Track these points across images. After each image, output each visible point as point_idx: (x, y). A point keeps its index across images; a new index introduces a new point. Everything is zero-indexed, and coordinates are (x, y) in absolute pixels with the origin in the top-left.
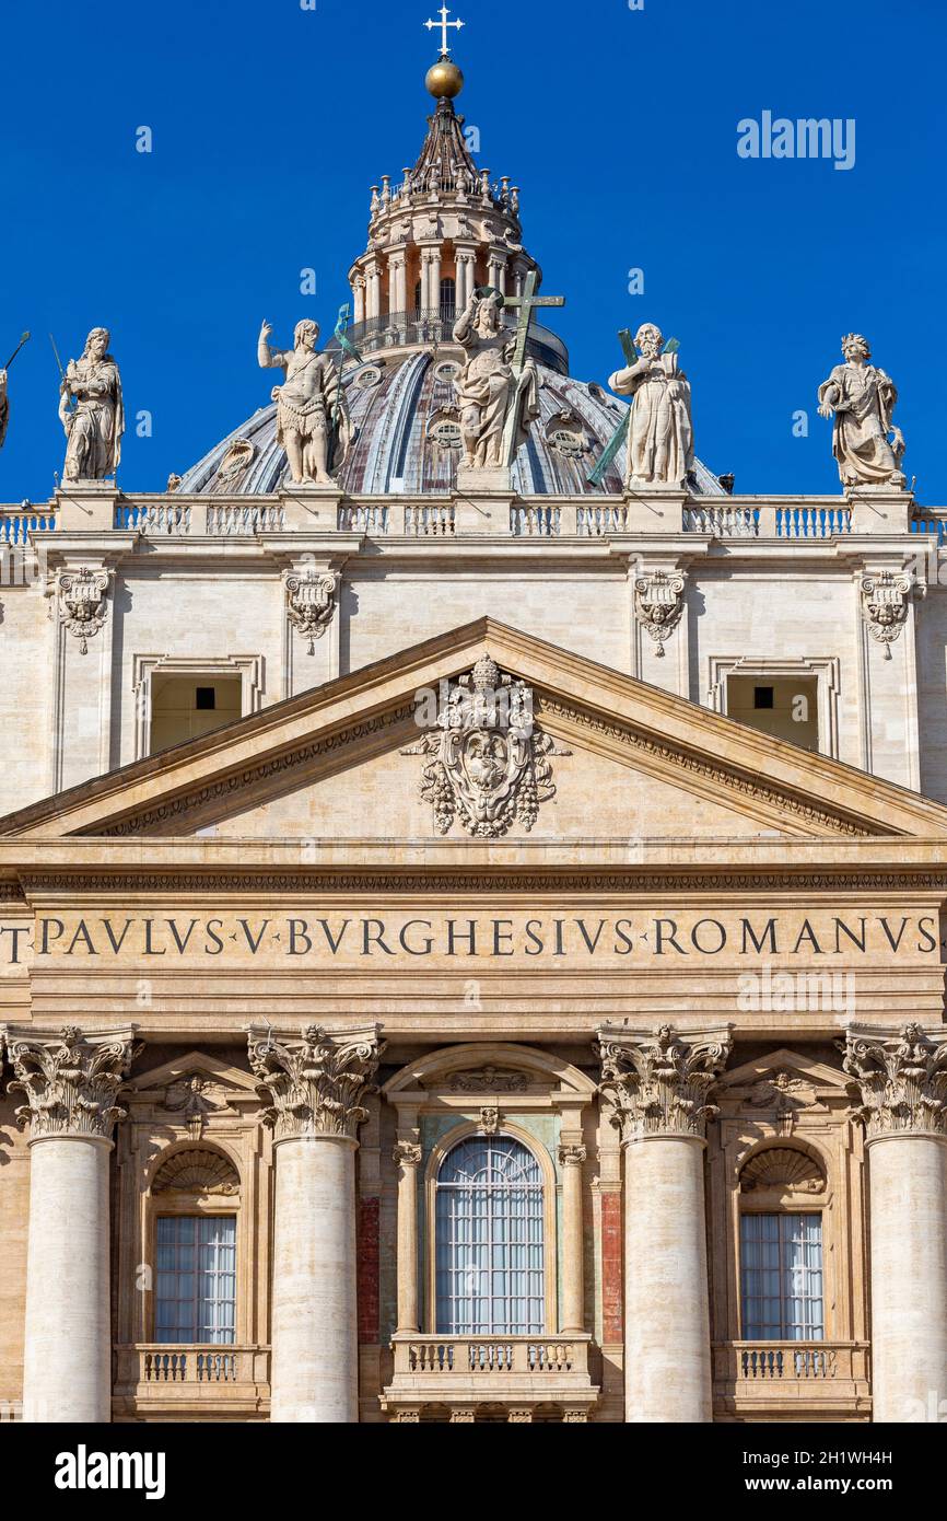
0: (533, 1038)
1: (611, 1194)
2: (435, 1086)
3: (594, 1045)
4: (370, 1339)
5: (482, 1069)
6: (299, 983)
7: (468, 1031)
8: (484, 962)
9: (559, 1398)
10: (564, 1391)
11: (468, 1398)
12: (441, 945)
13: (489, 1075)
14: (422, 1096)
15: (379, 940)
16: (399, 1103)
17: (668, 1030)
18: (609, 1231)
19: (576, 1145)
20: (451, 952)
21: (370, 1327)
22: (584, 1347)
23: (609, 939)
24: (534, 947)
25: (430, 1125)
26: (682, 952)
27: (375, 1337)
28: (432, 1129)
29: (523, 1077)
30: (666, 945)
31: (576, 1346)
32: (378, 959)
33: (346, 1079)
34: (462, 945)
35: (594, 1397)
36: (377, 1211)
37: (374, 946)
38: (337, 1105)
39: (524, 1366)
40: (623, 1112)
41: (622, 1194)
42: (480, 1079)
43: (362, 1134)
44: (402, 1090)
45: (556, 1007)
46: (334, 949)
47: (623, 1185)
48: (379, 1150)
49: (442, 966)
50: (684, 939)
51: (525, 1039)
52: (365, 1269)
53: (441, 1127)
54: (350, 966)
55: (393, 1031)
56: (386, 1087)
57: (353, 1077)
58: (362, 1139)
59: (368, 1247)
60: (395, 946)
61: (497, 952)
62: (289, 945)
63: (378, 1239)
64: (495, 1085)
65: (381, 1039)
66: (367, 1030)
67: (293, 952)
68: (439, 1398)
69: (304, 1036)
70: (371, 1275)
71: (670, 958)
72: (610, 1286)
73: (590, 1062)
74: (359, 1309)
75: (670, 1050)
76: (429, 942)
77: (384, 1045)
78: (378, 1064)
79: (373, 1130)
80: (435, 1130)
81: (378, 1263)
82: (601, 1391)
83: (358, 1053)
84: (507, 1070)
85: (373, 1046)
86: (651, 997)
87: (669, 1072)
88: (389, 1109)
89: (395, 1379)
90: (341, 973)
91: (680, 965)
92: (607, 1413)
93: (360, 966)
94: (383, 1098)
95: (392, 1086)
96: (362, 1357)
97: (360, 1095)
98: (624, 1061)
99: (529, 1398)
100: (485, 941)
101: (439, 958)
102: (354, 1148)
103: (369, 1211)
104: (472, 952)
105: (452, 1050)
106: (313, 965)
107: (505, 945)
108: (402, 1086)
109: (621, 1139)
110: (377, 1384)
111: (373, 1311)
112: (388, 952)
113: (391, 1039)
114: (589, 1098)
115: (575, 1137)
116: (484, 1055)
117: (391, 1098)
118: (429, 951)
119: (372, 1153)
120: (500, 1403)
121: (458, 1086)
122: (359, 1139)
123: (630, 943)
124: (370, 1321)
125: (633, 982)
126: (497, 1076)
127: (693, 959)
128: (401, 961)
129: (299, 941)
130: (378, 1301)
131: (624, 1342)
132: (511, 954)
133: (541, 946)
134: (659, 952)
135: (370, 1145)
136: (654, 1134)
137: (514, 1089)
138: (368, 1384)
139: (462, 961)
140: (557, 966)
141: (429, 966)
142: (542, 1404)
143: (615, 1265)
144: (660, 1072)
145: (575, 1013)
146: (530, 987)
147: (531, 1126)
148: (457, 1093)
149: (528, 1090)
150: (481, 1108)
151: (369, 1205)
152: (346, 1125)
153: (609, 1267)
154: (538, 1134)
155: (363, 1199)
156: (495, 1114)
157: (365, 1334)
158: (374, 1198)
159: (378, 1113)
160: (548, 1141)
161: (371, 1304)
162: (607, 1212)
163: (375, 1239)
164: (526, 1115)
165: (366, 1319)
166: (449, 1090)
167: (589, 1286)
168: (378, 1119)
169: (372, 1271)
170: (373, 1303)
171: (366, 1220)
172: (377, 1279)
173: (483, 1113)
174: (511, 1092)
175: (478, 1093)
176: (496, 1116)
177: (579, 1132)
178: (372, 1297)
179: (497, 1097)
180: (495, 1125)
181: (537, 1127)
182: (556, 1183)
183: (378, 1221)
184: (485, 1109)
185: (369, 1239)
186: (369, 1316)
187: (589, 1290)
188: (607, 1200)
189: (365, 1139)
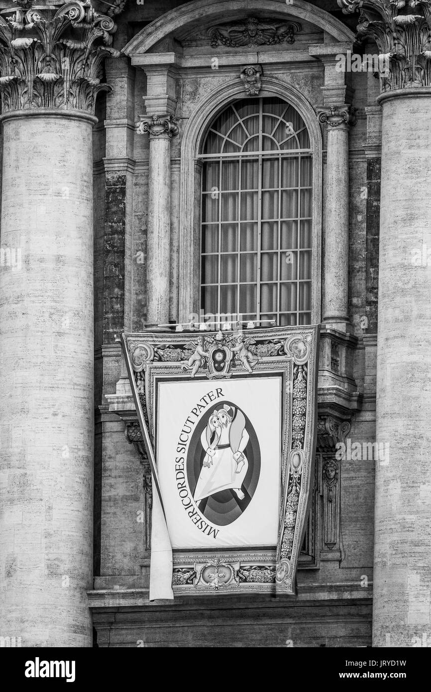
1: (377, 160)
2: (194, 43)
5: (241, 22)
13: (251, 26)
14: (169, 58)
16: (146, 66)
18: (375, 204)
19: (338, 105)
21: (115, 324)
25: (189, 88)
28: (191, 94)
36: (123, 192)
42: (242, 32)
43: (108, 104)
44: (147, 52)
48: (128, 121)
53: (201, 90)
56: (128, 50)
58: (108, 109)
59: (113, 233)
63: (124, 224)
64: (260, 39)
70: (115, 266)
79: (119, 100)
80: (194, 94)
81: (123, 252)
84: (270, 21)
89: (119, 385)
94: (127, 61)
95: (136, 49)
96: (104, 359)
103: (115, 192)
108: (147, 48)
111: (117, 307)
115: (337, 95)
117: (137, 61)
119: (118, 126)
121: (219, 42)
124: (113, 318)
126: (260, 27)
130: (123, 295)
135: (116, 115)
137: (280, 42)
147: (298, 84)
148: (218, 50)
149: (296, 42)
150: (241, 67)
151: (114, 185)
152: (71, 99)
153: (374, 245)
154: (306, 93)
155: (108, 179)
156: (256, 72)
157: (109, 333)
158: (120, 177)
159: (126, 79)
160: (316, 101)
161: (115, 298)
162: (373, 181)
163: (121, 224)
164: (293, 71)
165: (110, 315)
166: (209, 47)
167: (358, 267)
168: (126, 86)
169: (117, 261)
170: (117, 298)
171: (111, 202)
172: (122, 269)
173: (244, 72)
174: (277, 46)
175: (240, 49)
176: (258, 75)
177: (343, 89)
178: (116, 290)
179: (258, 53)
180: (259, 85)
181: (306, 85)
182: (323, 150)
183: (124, 204)
184: (245, 67)
185: (113, 224)
186: (113, 312)
187: (358, 271)
188: (373, 167)
189: (111, 109)
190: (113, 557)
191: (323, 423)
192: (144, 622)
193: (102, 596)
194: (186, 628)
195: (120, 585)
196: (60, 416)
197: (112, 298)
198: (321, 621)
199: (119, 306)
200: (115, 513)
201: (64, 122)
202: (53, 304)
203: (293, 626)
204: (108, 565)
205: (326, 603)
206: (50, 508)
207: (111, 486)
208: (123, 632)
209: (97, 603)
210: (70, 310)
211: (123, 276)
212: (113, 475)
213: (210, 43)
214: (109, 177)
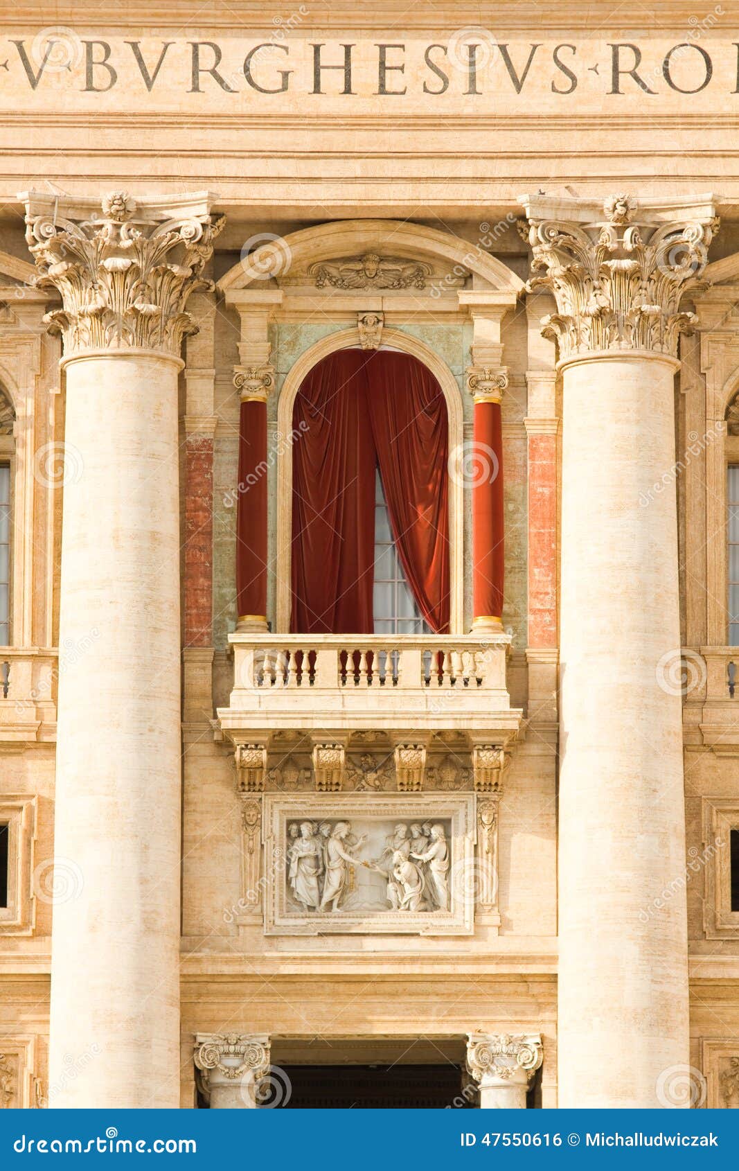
0: (434, 214)
1: (543, 437)
2: (294, 281)
3: (520, 224)
4: (200, 640)
5: (361, 258)
6: (98, 132)
7: (339, 203)
8: (364, 103)
9: (463, 725)
10: (472, 716)
11: (338, 725)
12: (302, 80)
13: (372, 266)
14: (275, 296)
15: (214, 72)
16: (242, 305)
17: (625, 205)
18: (540, 490)
19: (493, 366)
20: (317, 90)
21: (200, 622)
22: (501, 655)
23: (543, 72)
24: (436, 83)
25: (287, 337)
26: (649, 92)
27: (206, 639)
28: (289, 343)
29: (420, 270)
30: (625, 80)
31: (489, 653)
32: (212, 99)
33: (166, 271)
34: (333, 80)
35: (514, 725)
36: (209, 459)
37: (206, 79)
38: (153, 308)
39: (417, 680)
40: (561, 322)
41: (558, 436)
42: (358, 271)
43: (188, 350)
44: (246, 288)
45: (466, 169)
46: (149, 84)
47: (560, 424)
48: (213, 372)
49: (305, 110)
50: (651, 71)
51: (422, 215)
52: (192, 540)
53: (302, 340)
54: (173, 108)
55: (232, 203)
56: (223, 284)
57: (176, 269)
58: (189, 356)
59: (196, 510)
60: (239, 82)
61: (382, 90)
62: (83, 77)
63: (211, 498)
64: (381, 281)
65: (216, 215)
66: (196, 203)
67: (90, 88)
68: (298, 725)
69: (105, 209)
70: (200, 550)
71: (631, 100)
72: (541, 566)
73: (514, 248)
74: (183, 597)
75: (628, 233)
76: (285, 75)
77: (220, 222)
78: (211, 250)
79: (204, 344)
80: (293, 344)
81: (210, 533)
82: (525, 715)
83: (183, 235)
84: (397, 260)
85: (204, 226)
86: (603, 155)
87: (627, 264)
88: (229, 314)
89: (233, 697)
90: (160, 119)
91: (644, 110)
92: (535, 746)
93: (187, 109)
94: (219, 297)
95: (231, 284)
96: (187, 665)
97: (186, 294)
98: (562, 247)
99: (422, 725)
100: (366, 74)
101: (299, 100)
102: (176, 371)
103: (198, 459)
104: (348, 90)
105: (317, 231)
106: (119, 108)
107: (394, 81)
108: (246, 283)
109: (557, 359)
110: (208, 703)
111: (203, 601)
112: (227, 88)
113: (231, 215)
114: (512, 300)
115: (492, 355)
116: (363, 236)
117: (231, 298)
118: (285, 88)
119: (202, 376)
120: (382, 732)
121: (327, 282)
122: (184, 356)
123: (574, 78)
124: (198, 615)
125: (577, 135)
126: (382, 266)
127: (665, 102)
128: (247, 102)
129: (98, 70)
130: (210, 586)
131: (558, 647)
132: (403, 93)
133: (446, 81)
134: (616, 90)
135: (200, 364)
136: (605, 353)
137: (407, 286)
138: (194, 704)
139: (332, 102)
140: (468, 111)
141: (286, 110)
142: (440, 733)
143: (546, 538)
144: (613, 264)
145: (493, 179)
146: (428, 140)
147: (430, 340)
148: (325, 291)
149: (426, 288)
150: (360, 314)
151: (198, 450)
152: (165, 338)
153: (539, 541)
154: (441, 351)
155: (190, 442)
156: (379, 321)
157: (191, 633)
158: (205, 441)
159: (212, 320)
160: (454, 361)
161: (200, 590)
162: (537, 462)
163: (207, 499)
164: (423, 323)
165: (194, 611)
166: (314, 288)
167: (509, 567)
168: (212, 328)
169: (202, 544)
170: (203, 590)
171: (194, 471)
172: (209, 555)
173: (363, 321)
174: (402, 291)
175: (355, 292)
176: (381, 324)
177: (499, 348)
178: (201, 580)
179: (382, 297)
180: (379, 337)
181: (439, 340)
182: (464, 421)
183: (211, 473)
184: (365, 314)
185: (197, 498)
186: (197, 607)
187: (510, 572)
188: (537, 445)
189: (193, 356)
190: (200, 912)
191: (495, 754)
192: (244, 995)
193: (198, 961)
194: (298, 1005)
195: (210, 948)
196: (156, 733)
197: (196, 590)
198: (476, 1001)
199: (205, 600)
200: (201, 858)
201: (158, 366)
202: (149, 592)
203: (438, 1006)
204: (192, 922)
205: (488, 979)
206: (147, 847)
207: (197, 824)
208: (215, 1007)
209: (192, 969)
210: (167, 601)
211: (211, 564)
212: (198, 810)
213: (315, 282)
214: (191, 440)
